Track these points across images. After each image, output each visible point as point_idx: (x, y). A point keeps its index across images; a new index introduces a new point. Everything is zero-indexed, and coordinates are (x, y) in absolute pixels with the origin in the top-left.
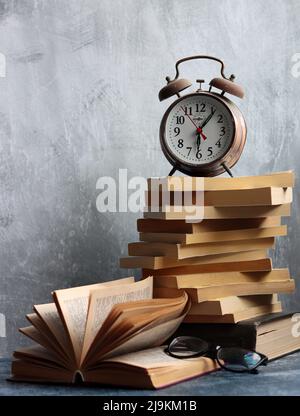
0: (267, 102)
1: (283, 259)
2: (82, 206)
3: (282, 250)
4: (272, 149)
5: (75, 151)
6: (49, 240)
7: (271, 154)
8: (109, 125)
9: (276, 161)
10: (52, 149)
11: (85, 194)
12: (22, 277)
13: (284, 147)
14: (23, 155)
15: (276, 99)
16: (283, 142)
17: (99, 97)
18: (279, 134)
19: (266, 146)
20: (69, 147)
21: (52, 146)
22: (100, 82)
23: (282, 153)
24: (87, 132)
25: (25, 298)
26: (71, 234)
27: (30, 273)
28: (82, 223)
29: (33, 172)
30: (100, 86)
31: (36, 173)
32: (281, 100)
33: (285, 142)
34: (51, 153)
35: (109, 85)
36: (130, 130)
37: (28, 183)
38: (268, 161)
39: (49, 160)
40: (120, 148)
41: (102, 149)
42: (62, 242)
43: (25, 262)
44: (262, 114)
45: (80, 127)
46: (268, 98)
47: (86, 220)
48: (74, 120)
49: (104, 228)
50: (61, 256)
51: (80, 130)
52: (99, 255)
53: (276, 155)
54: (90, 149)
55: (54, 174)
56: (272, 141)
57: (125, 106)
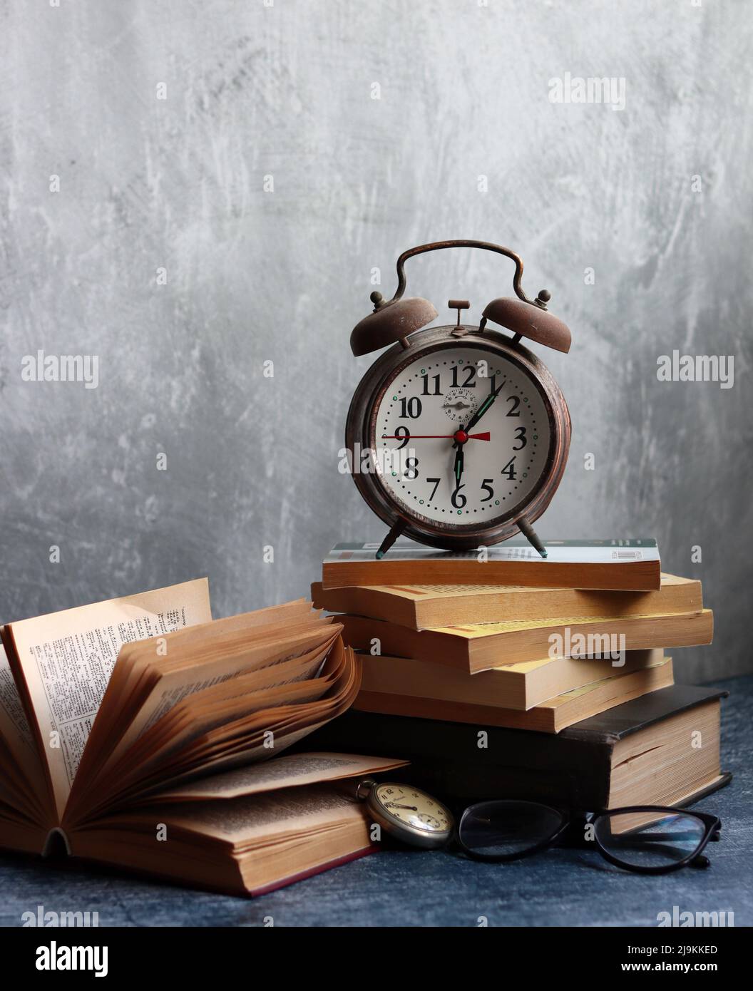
0: (650, 112)
1: (658, 505)
2: (178, 354)
3: (658, 484)
4: (652, 232)
5: (168, 216)
6: (92, 435)
7: (650, 245)
8: (256, 153)
9: (660, 264)
10: (111, 207)
11: (187, 324)
12: (20, 526)
13: (684, 229)
14: (39, 220)
15: (674, 109)
16: (680, 217)
17: (235, 82)
18: (673, 195)
19: (639, 224)
20: (154, 205)
21: (114, 199)
22: (241, 43)
23: (676, 246)
24: (202, 169)
25: (25, 578)
26: (148, 422)
27: (40, 514)
28: (174, 397)
29: (61, 262)
30: (240, 53)
31: (69, 266)
32: (686, 110)
33: (688, 216)
34: (110, 217)
35: (260, 52)
36: (308, 168)
37: (47, 289)
38: (640, 262)
39: (102, 234)
40: (280, 212)
41: (236, 213)
42: (123, 442)
43: (30, 488)
44: (635, 142)
45: (184, 155)
46: (652, 104)
47: (185, 389)
48: (170, 136)
49: (228, 411)
50: (118, 477)
51: (185, 164)
52: (211, 476)
53: (663, 250)
54: (206, 212)
55: (113, 270)
56: (655, 213)
57: (297, 107)
